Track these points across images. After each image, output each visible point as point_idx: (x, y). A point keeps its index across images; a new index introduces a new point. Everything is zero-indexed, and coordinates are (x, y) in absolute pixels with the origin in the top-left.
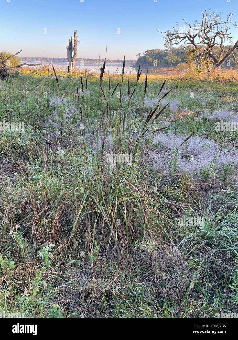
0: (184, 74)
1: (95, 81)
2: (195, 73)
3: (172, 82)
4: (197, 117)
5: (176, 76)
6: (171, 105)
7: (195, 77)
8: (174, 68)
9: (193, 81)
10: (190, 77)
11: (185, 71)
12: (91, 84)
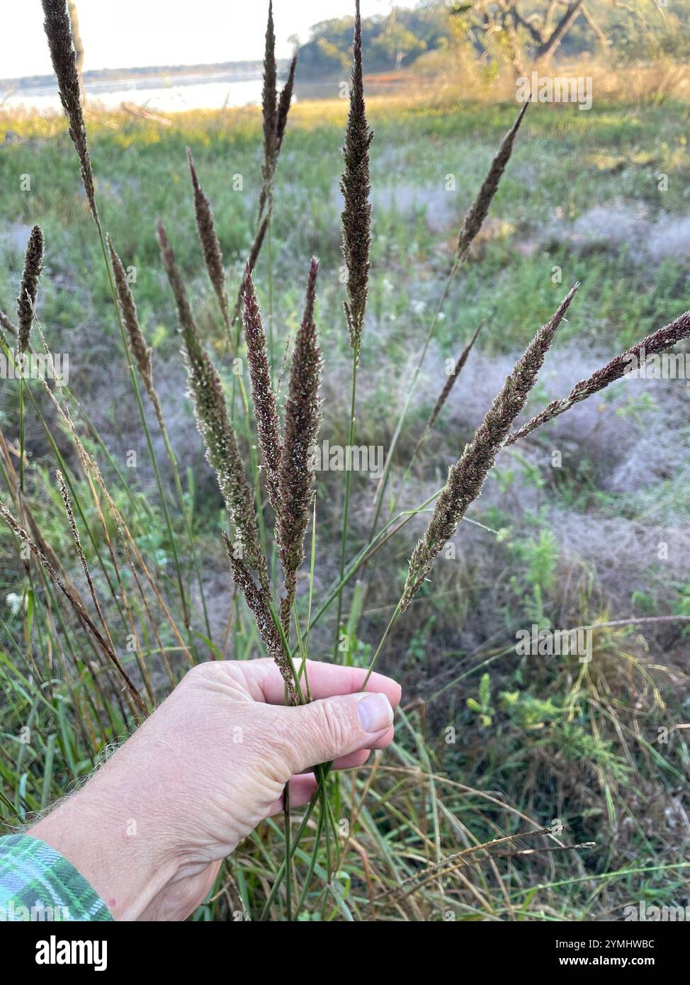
0: (445, 88)
1: (155, 139)
2: (479, 83)
3: (411, 117)
4: (526, 239)
5: (419, 97)
6: (432, 207)
7: (480, 96)
8: (409, 73)
9: (475, 108)
10: (465, 96)
11: (444, 77)
12: (143, 153)
